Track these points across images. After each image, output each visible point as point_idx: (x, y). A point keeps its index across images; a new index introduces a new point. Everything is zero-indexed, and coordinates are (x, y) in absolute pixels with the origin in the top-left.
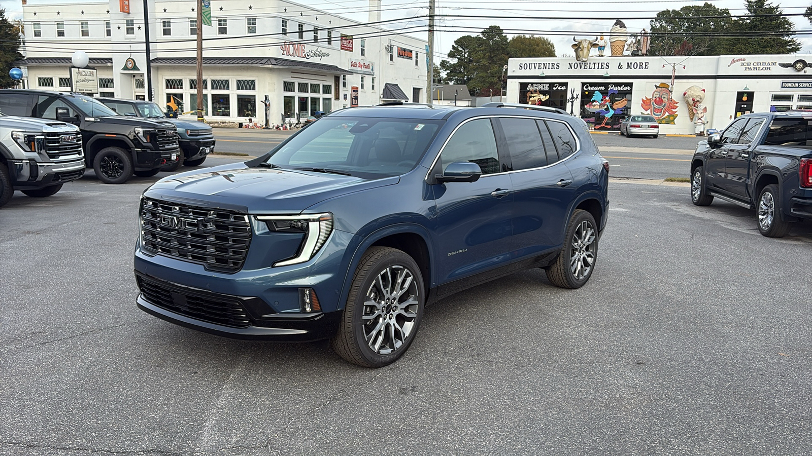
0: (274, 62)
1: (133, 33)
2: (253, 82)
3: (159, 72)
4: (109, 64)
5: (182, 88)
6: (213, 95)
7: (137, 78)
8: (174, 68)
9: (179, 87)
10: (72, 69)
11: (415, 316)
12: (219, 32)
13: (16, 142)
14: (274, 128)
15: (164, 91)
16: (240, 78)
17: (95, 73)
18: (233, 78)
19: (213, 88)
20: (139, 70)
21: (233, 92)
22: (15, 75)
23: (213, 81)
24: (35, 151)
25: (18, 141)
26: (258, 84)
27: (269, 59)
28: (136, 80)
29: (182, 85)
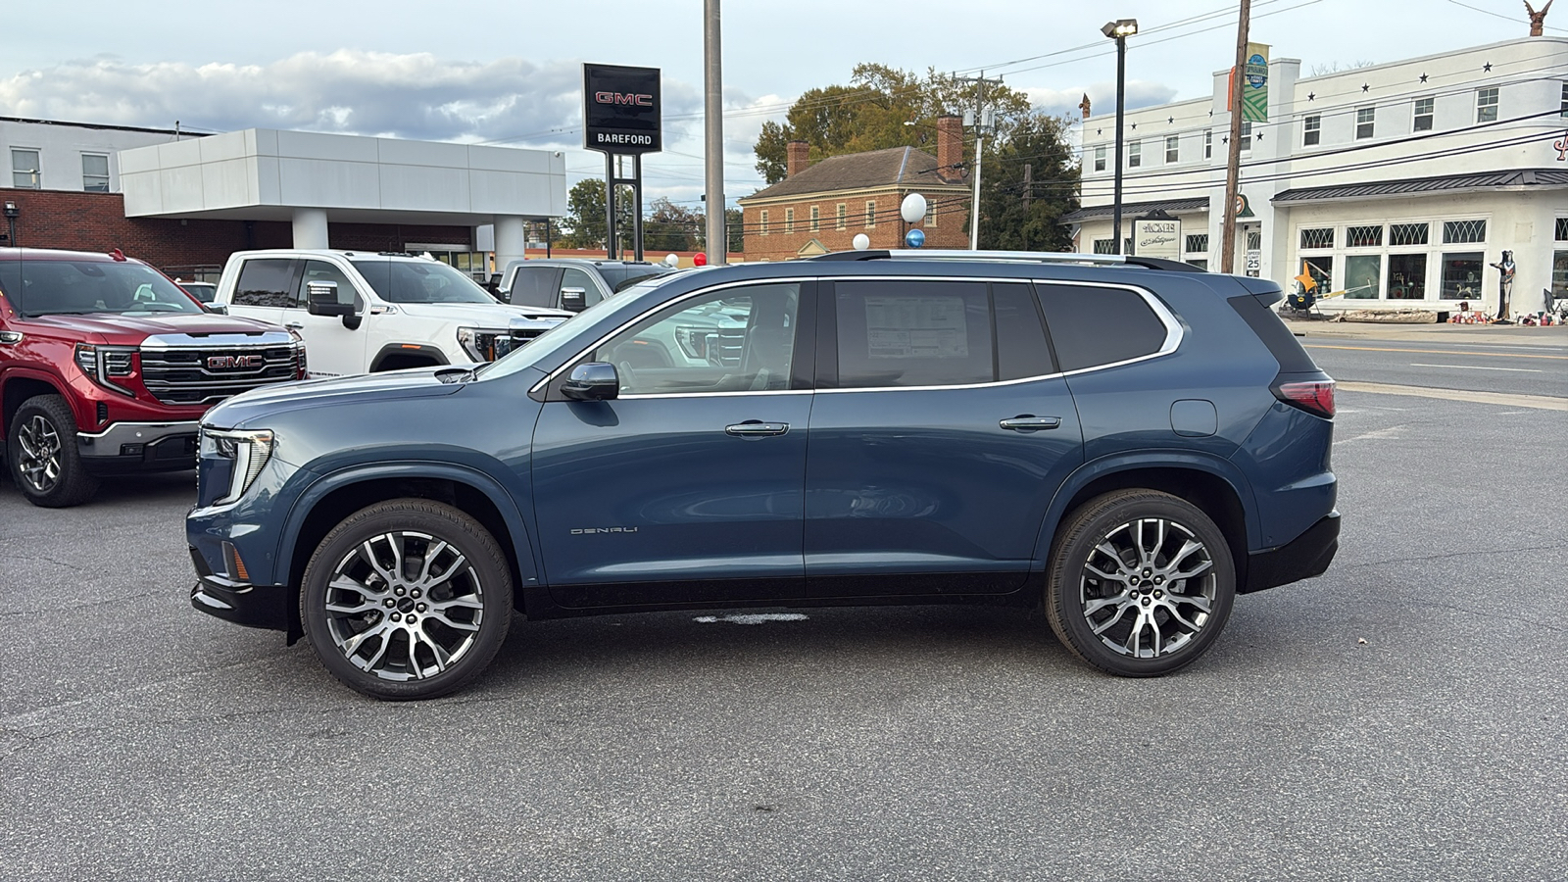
0: (1531, 177)
1: (1249, 148)
2: (1481, 225)
3: (1292, 217)
4: (1203, 209)
5: (1331, 246)
6: (1391, 257)
7: (1250, 230)
8: (1318, 207)
9: (1327, 243)
10: (1137, 222)
11: (477, 629)
12: (1415, 127)
13: (680, 343)
14: (1521, 322)
15: (1297, 253)
16: (1453, 219)
17: (1177, 227)
18: (1436, 221)
19: (1393, 242)
20: (1253, 215)
21: (1434, 248)
22: (913, 242)
23: (1395, 228)
24: (704, 358)
25: (683, 341)
26: (1492, 229)
27: (1521, 172)
28: (1250, 235)
29: (1331, 240)
